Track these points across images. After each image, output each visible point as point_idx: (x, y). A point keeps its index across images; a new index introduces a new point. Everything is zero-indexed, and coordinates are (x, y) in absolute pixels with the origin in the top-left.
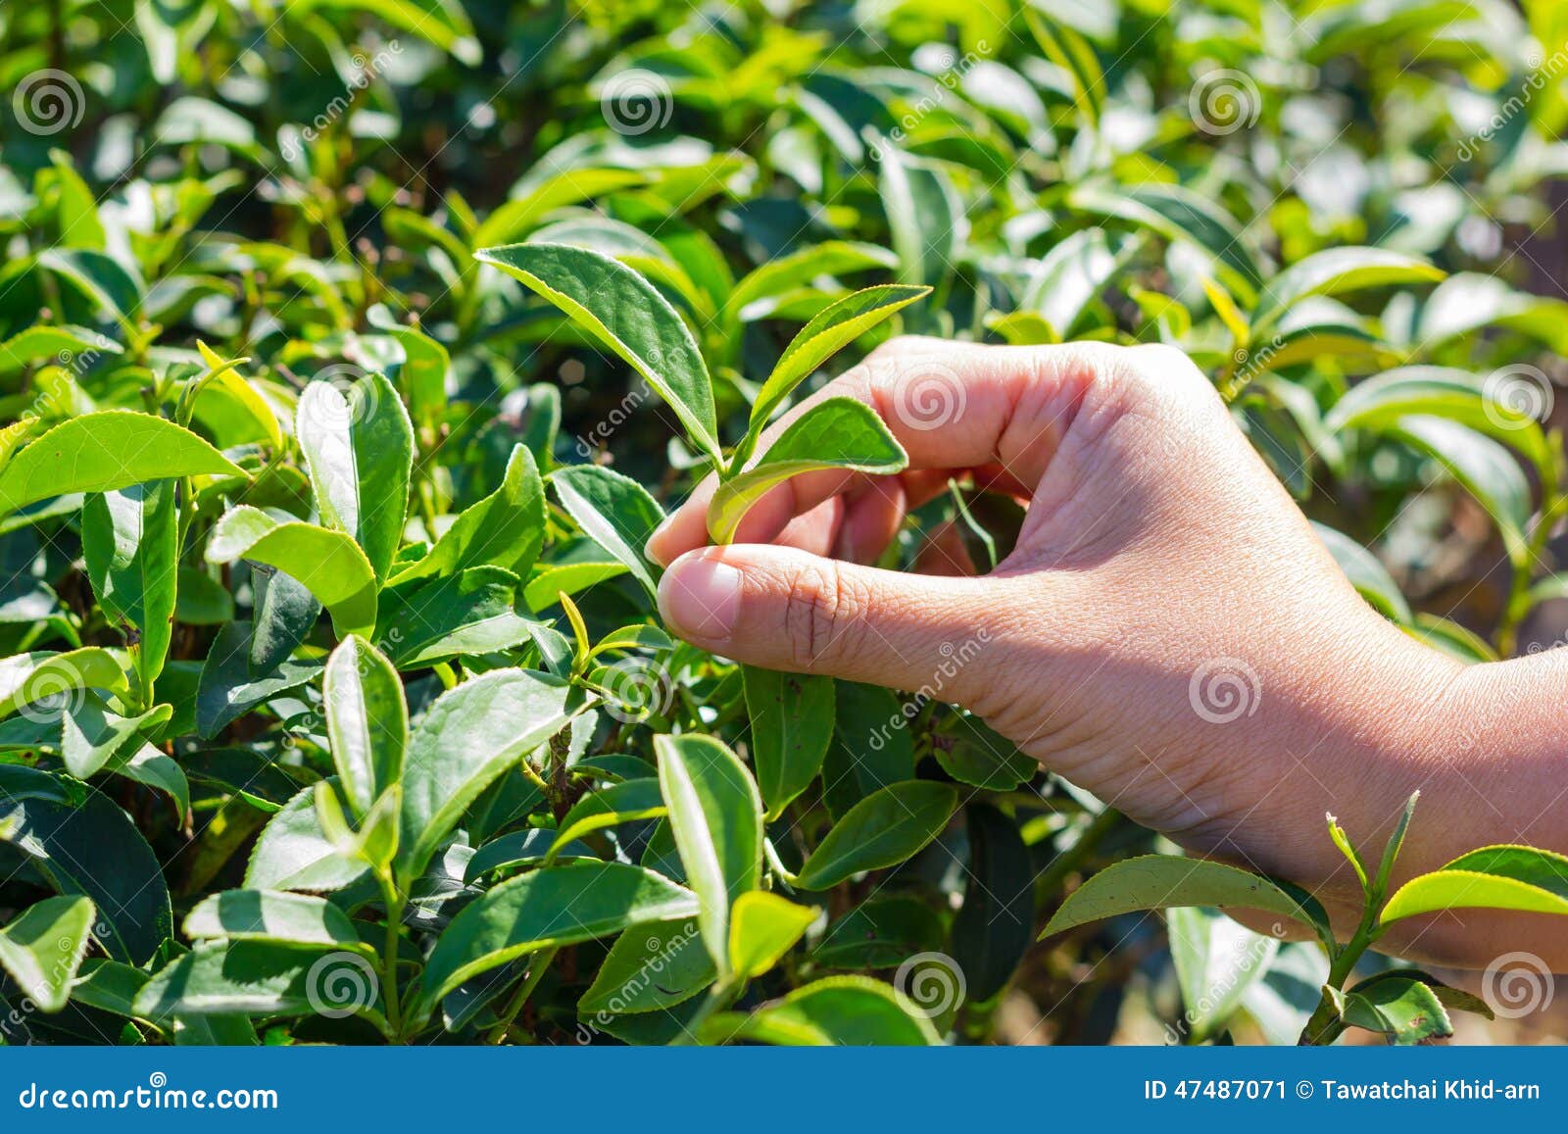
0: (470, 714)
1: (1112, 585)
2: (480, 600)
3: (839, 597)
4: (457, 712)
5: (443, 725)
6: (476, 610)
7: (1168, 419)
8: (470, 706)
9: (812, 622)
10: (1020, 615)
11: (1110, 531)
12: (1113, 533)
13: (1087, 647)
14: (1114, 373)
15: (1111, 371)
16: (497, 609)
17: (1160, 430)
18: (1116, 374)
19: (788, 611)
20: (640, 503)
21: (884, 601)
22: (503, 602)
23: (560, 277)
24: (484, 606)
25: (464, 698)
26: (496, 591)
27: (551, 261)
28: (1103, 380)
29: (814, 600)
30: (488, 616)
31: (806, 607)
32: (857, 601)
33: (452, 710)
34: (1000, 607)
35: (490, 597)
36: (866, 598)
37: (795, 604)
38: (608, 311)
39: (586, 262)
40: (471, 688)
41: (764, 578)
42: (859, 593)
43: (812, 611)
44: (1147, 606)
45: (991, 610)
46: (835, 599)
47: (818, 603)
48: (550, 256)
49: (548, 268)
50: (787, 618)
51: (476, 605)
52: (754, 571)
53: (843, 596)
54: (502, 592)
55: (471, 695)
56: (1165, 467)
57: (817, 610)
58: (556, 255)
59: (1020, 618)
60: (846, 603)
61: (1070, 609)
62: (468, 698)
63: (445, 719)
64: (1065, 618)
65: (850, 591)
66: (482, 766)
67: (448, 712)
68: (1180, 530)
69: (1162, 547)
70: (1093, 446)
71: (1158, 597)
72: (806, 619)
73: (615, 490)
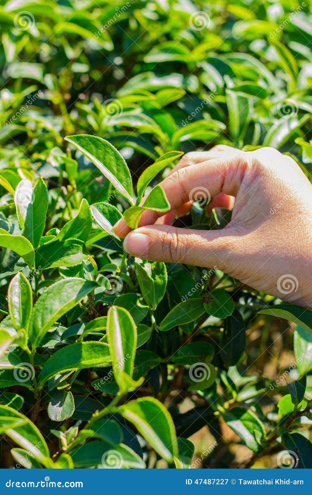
0: (55, 295)
1: (259, 233)
2: (71, 249)
3: (177, 242)
4: (51, 294)
5: (46, 299)
6: (70, 252)
7: (271, 176)
8: (55, 291)
9: (170, 250)
10: (232, 245)
11: (258, 214)
12: (259, 215)
13: (253, 253)
14: (252, 163)
15: (251, 162)
16: (76, 252)
17: (269, 180)
18: (253, 163)
19: (163, 247)
20: (116, 214)
21: (191, 243)
22: (78, 250)
23: (88, 145)
24: (72, 251)
25: (53, 289)
26: (76, 246)
27: (86, 140)
28: (250, 165)
29: (170, 244)
30: (73, 254)
31: (168, 246)
32: (183, 243)
33: (50, 293)
34: (226, 243)
35: (73, 248)
36: (186, 242)
37: (164, 245)
38: (101, 156)
39: (96, 140)
40: (55, 286)
41: (155, 237)
42: (184, 240)
43: (170, 247)
44: (271, 238)
45: (223, 244)
46: (176, 243)
47: (171, 244)
48: (86, 139)
49: (85, 143)
50: (162, 250)
51: (69, 251)
52: (152, 235)
53: (179, 242)
54: (78, 247)
55: (56, 288)
56: (272, 192)
57: (171, 247)
58: (88, 138)
59: (232, 246)
60: (180, 244)
61: (247, 242)
62: (54, 289)
63: (47, 297)
64: (246, 245)
65: (181, 240)
66: (58, 311)
67: (48, 294)
68: (279, 212)
69: (273, 218)
70: (249, 187)
71: (274, 235)
72: (168, 249)
73: (110, 210)
